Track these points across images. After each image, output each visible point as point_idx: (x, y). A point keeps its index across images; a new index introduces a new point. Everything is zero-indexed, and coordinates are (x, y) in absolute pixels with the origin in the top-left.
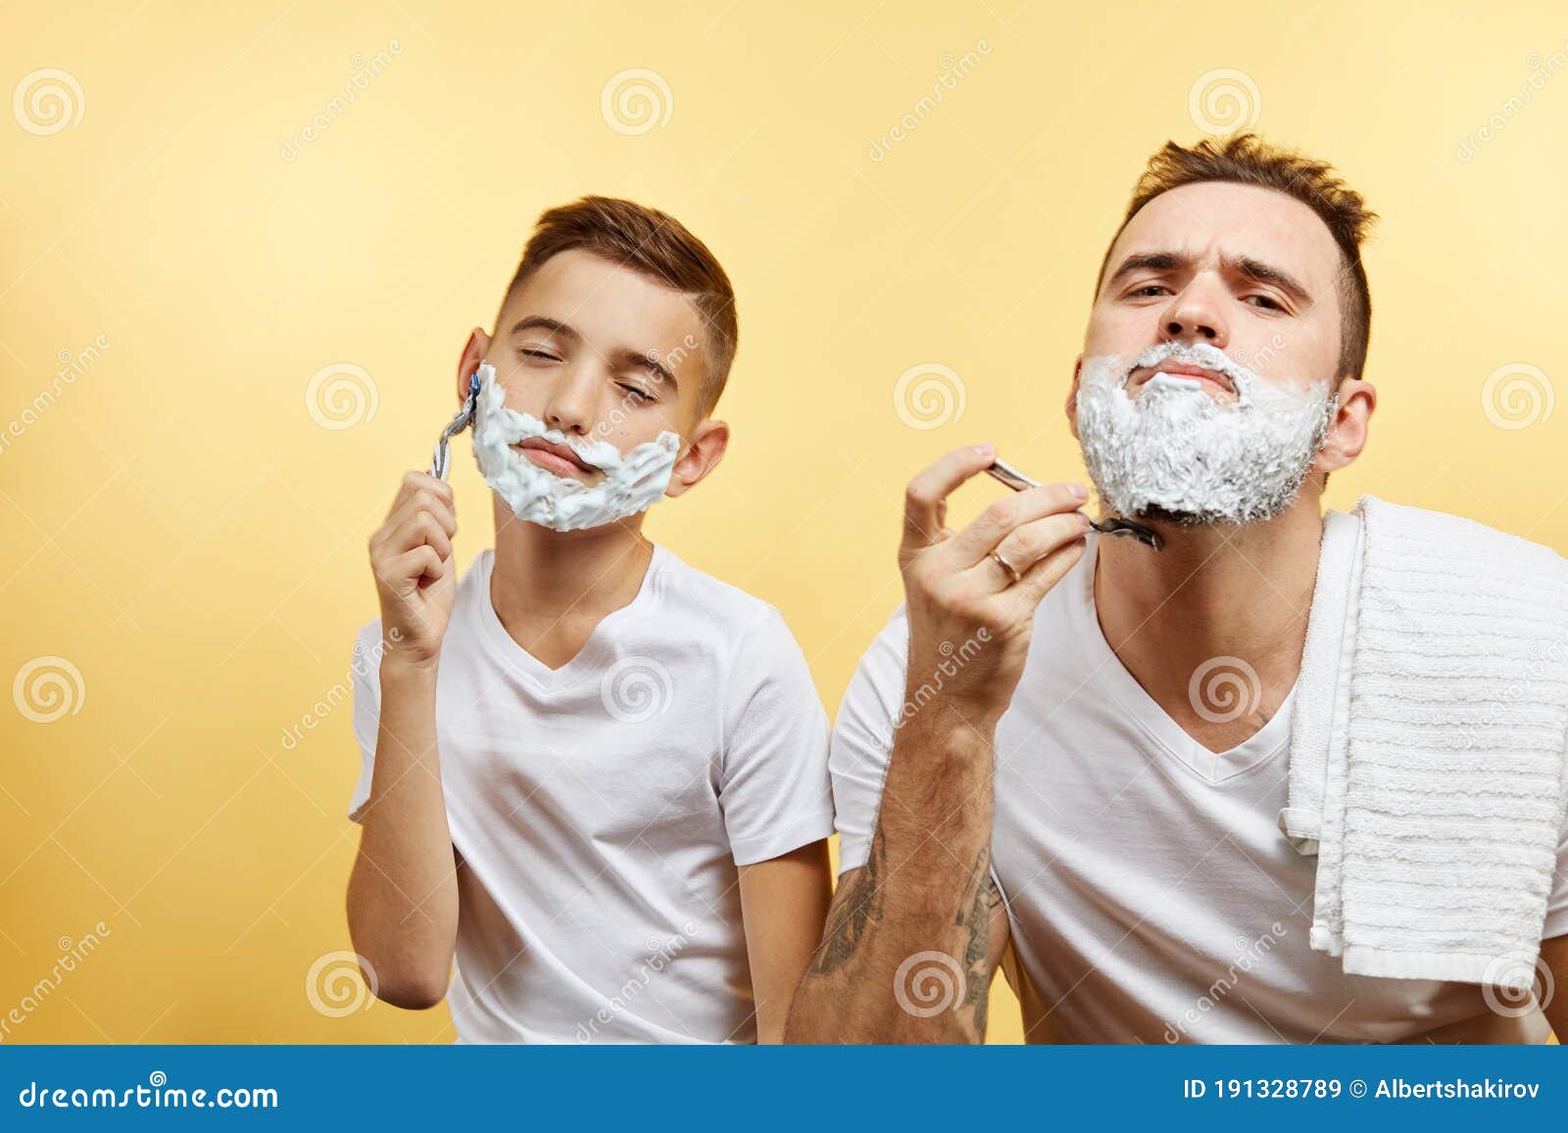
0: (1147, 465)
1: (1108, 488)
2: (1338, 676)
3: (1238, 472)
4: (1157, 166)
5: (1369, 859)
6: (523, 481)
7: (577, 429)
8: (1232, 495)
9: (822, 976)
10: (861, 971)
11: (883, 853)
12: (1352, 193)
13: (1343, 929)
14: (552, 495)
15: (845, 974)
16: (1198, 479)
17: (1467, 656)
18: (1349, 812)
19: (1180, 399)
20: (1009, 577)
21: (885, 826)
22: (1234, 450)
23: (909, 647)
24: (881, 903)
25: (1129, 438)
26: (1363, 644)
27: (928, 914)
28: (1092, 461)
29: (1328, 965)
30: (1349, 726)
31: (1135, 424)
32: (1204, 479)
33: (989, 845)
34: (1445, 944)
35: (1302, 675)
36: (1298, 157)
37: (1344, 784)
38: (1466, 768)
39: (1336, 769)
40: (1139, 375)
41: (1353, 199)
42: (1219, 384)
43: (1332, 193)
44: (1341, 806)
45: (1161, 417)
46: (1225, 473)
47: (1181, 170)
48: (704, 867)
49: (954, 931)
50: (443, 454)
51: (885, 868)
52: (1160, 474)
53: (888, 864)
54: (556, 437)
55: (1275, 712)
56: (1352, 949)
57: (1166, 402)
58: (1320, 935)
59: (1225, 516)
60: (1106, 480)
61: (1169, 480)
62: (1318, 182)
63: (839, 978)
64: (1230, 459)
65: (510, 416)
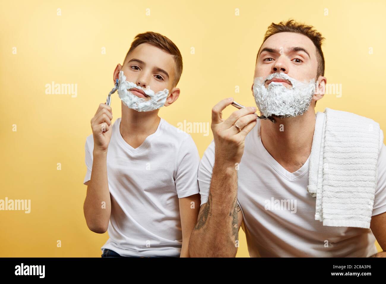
0: (271, 105)
1: (262, 111)
2: (320, 153)
3: (293, 104)
4: (270, 29)
5: (329, 197)
6: (130, 98)
7: (144, 86)
8: (293, 110)
9: (197, 230)
10: (207, 228)
11: (211, 199)
12: (319, 33)
13: (323, 215)
14: (138, 102)
15: (203, 229)
16: (284, 107)
17: (352, 147)
18: (324, 186)
19: (278, 88)
20: (238, 130)
21: (211, 192)
22: (292, 99)
23: (215, 149)
24: (211, 211)
25: (266, 98)
26: (326, 145)
27: (223, 214)
28: (258, 103)
29: (319, 224)
30: (323, 165)
31: (267, 94)
32: (285, 107)
33: (237, 196)
34: (348, 218)
35: (311, 153)
36: (305, 25)
37: (322, 179)
38: (352, 174)
39: (320, 176)
40: (267, 82)
41: (319, 34)
42: (287, 83)
43: (314, 33)
44: (322, 185)
45: (273, 93)
46: (290, 105)
47: (276, 30)
48: (171, 198)
49: (229, 217)
50: (109, 99)
51: (212, 203)
52: (274, 107)
53: (213, 202)
54: (139, 88)
55: (305, 162)
56: (325, 219)
57: (274, 89)
58: (317, 217)
59: (291, 115)
60: (261, 108)
61: (276, 108)
62: (310, 31)
63: (201, 230)
64: (291, 102)
65: (127, 83)
